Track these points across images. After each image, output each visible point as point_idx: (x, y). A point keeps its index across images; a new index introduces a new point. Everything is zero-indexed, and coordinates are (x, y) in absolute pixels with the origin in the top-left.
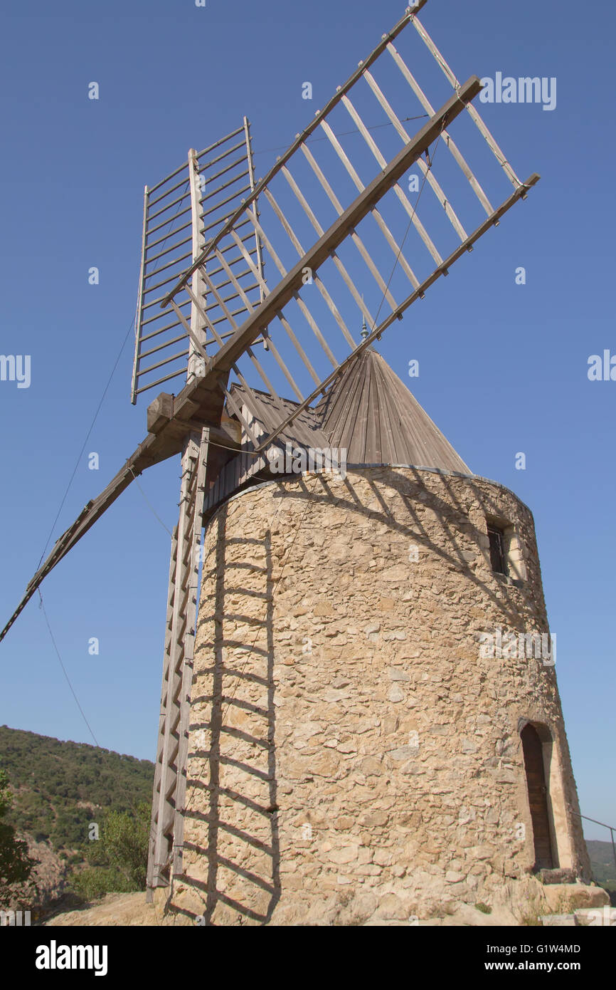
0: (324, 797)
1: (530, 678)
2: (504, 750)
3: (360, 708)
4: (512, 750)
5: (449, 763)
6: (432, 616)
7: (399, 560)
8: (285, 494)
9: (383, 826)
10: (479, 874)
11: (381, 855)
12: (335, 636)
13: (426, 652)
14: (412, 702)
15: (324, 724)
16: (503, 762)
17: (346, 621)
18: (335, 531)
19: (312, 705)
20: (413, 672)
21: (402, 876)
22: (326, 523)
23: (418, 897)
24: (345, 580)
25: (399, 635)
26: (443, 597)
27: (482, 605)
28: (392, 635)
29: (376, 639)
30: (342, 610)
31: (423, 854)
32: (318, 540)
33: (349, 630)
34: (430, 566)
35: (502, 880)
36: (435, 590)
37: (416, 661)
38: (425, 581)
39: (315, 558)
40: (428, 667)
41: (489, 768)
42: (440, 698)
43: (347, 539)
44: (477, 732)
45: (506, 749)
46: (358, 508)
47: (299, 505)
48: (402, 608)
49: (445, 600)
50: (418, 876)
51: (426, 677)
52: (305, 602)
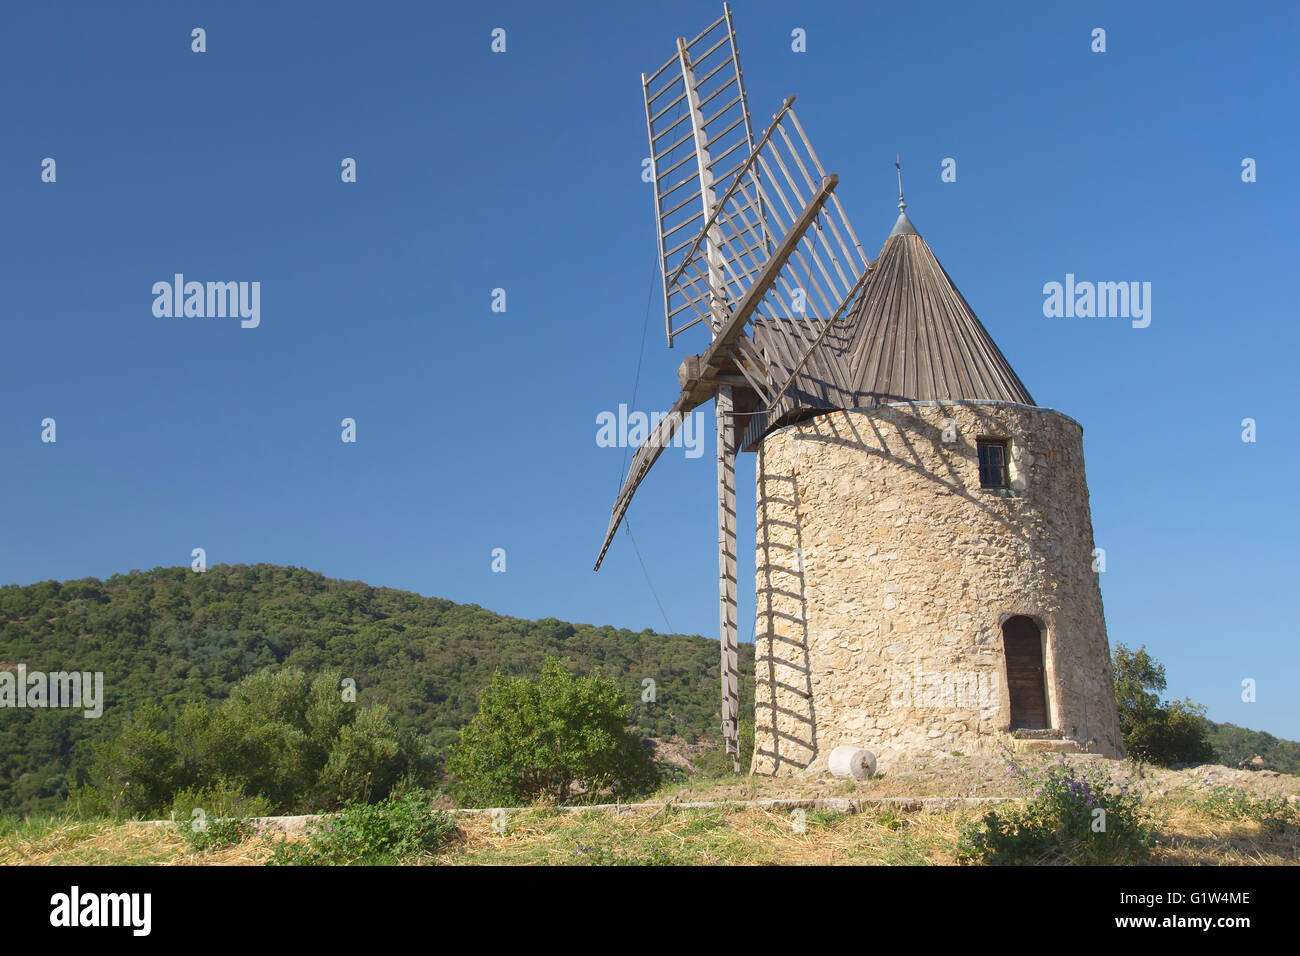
0: (840, 684)
1: (1019, 578)
2: (983, 641)
3: (864, 617)
4: (991, 640)
5: (932, 653)
6: (920, 537)
7: (892, 492)
8: (802, 437)
9: (882, 701)
10: (956, 732)
11: (881, 722)
12: (845, 560)
13: (914, 568)
14: (902, 608)
15: (839, 631)
16: (983, 649)
17: (852, 548)
18: (841, 471)
19: (830, 616)
20: (903, 585)
21: (897, 735)
22: (833, 464)
23: (906, 748)
24: (850, 514)
25: (892, 556)
26: (930, 519)
27: (968, 522)
28: (887, 556)
29: (875, 560)
30: (848, 539)
31: (911, 720)
32: (829, 480)
33: (855, 555)
34: (919, 494)
35: (976, 736)
36: (923, 514)
37: (906, 575)
38: (915, 508)
39: (827, 495)
40: (916, 580)
41: (969, 655)
42: (926, 604)
43: (850, 477)
44: (959, 628)
45: (986, 639)
46: (860, 446)
47: (812, 446)
48: (895, 533)
49: (932, 522)
50: (907, 735)
51: (914, 587)
52: (822, 534)
